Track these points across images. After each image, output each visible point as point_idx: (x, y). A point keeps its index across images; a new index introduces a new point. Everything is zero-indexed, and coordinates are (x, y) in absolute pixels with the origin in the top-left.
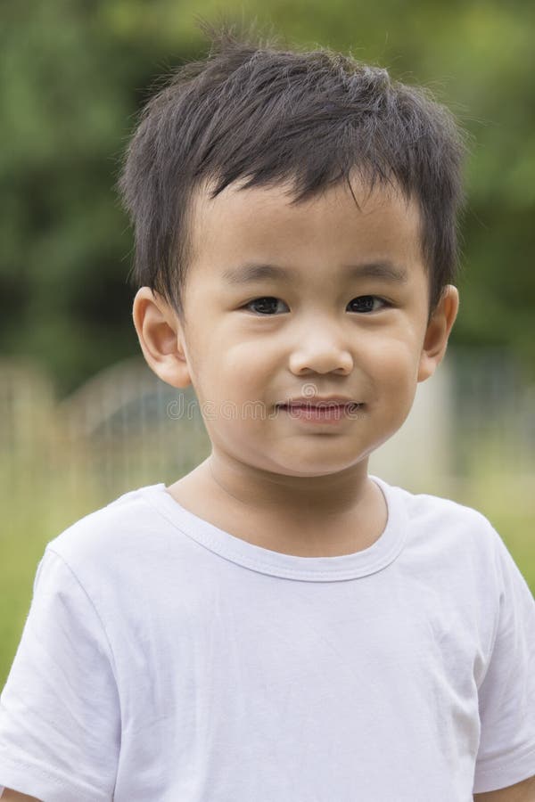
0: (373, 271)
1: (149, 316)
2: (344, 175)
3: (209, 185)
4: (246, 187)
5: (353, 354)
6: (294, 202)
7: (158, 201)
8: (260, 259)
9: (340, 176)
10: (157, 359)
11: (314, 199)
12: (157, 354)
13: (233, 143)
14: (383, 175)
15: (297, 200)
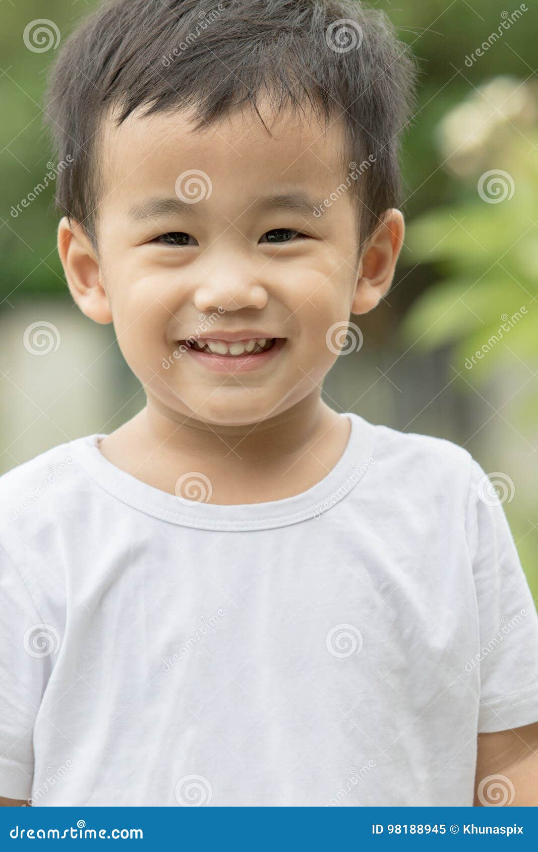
0: (282, 203)
1: (73, 248)
2: (251, 97)
3: (116, 111)
4: (150, 113)
5: (267, 288)
6: (195, 129)
7: (71, 128)
8: (163, 194)
9: (246, 99)
10: (82, 293)
11: (217, 124)
12: (82, 287)
13: (139, 65)
14: (295, 101)
15: (198, 127)
